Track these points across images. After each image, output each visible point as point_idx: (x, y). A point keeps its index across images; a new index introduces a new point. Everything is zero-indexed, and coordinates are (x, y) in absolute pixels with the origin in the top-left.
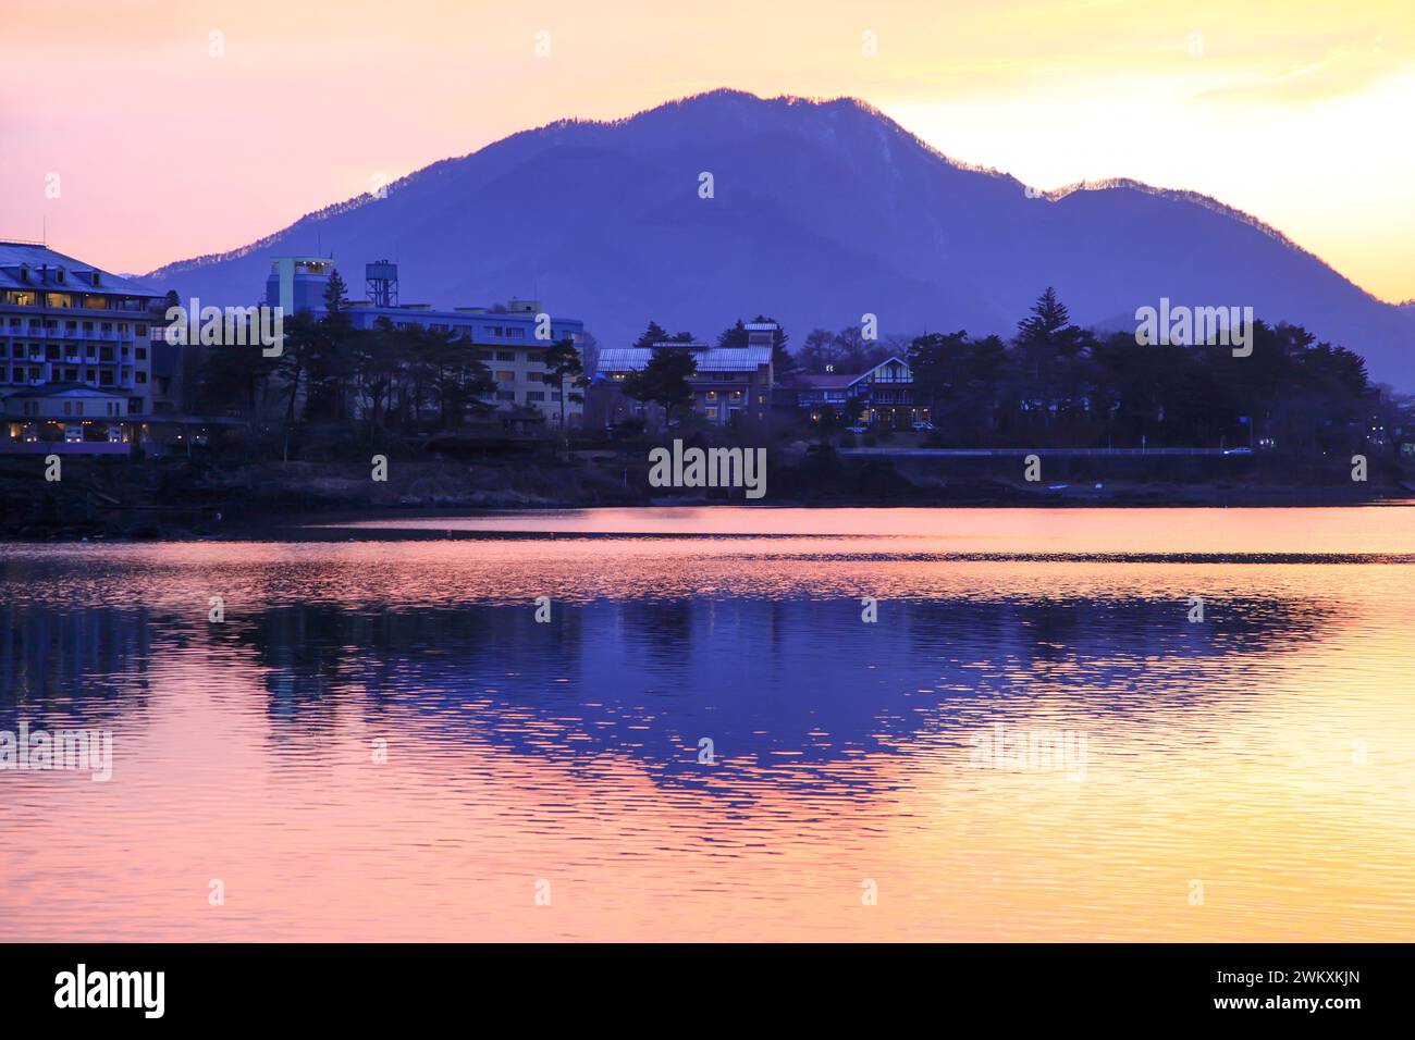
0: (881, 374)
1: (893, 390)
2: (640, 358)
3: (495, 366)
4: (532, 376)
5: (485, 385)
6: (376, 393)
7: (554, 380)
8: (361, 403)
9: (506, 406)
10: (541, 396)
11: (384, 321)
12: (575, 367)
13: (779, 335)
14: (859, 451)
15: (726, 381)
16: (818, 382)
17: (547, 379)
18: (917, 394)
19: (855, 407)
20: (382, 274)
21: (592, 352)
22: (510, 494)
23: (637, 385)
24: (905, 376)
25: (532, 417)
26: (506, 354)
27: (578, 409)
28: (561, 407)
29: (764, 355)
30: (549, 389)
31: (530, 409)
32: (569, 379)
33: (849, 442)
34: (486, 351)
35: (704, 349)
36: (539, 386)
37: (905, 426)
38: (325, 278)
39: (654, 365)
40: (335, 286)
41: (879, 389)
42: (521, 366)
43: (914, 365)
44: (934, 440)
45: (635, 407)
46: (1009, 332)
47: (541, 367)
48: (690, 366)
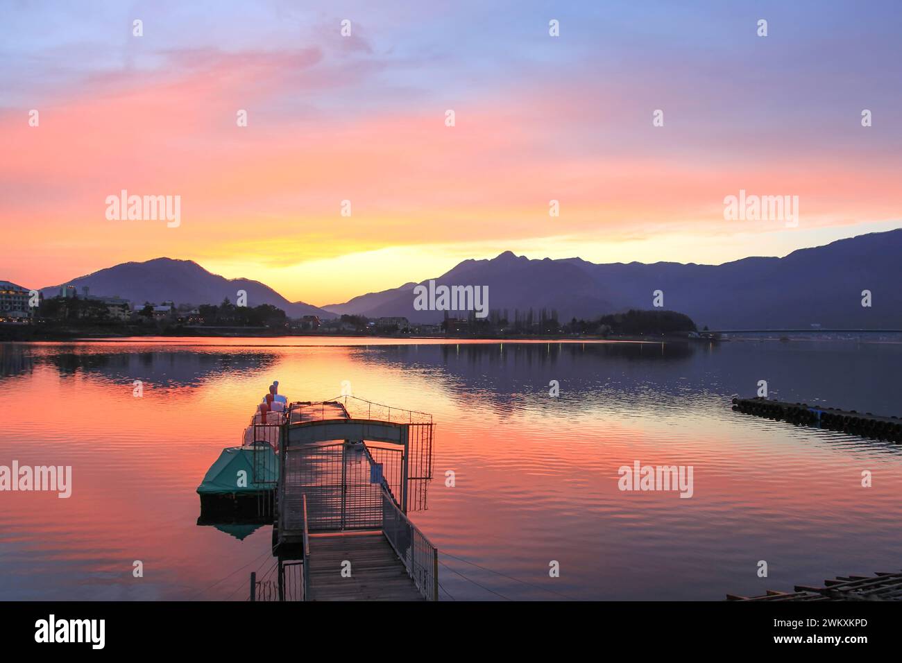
0: (193, 312)
1: (196, 315)
2: (142, 307)
3: (110, 308)
4: (119, 310)
5: (108, 311)
6: (84, 313)
7: (124, 311)
8: (81, 315)
9: (112, 316)
10: (120, 314)
11: (86, 299)
12: (128, 309)
13: (172, 304)
14: (189, 326)
15: (161, 313)
16: (181, 313)
17: (122, 311)
18: (200, 316)
19: (188, 318)
20: (86, 289)
21: (133, 305)
22: (113, 334)
23: (141, 313)
24: (198, 312)
25: (118, 318)
26: (113, 306)
27: (129, 317)
28: (125, 317)
29: (169, 308)
30: (122, 313)
31: (118, 317)
32: (127, 311)
33: (186, 325)
34: (109, 305)
35: (157, 306)
36: (120, 312)
37: (198, 322)
38: (73, 289)
39: (145, 309)
40: (75, 291)
41: (192, 315)
42: (116, 308)
43: (200, 310)
44: (203, 325)
45: (140, 317)
46: (219, 305)
47: (120, 309)
48: (153, 309)
